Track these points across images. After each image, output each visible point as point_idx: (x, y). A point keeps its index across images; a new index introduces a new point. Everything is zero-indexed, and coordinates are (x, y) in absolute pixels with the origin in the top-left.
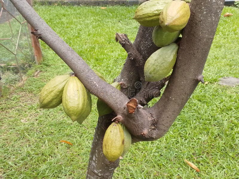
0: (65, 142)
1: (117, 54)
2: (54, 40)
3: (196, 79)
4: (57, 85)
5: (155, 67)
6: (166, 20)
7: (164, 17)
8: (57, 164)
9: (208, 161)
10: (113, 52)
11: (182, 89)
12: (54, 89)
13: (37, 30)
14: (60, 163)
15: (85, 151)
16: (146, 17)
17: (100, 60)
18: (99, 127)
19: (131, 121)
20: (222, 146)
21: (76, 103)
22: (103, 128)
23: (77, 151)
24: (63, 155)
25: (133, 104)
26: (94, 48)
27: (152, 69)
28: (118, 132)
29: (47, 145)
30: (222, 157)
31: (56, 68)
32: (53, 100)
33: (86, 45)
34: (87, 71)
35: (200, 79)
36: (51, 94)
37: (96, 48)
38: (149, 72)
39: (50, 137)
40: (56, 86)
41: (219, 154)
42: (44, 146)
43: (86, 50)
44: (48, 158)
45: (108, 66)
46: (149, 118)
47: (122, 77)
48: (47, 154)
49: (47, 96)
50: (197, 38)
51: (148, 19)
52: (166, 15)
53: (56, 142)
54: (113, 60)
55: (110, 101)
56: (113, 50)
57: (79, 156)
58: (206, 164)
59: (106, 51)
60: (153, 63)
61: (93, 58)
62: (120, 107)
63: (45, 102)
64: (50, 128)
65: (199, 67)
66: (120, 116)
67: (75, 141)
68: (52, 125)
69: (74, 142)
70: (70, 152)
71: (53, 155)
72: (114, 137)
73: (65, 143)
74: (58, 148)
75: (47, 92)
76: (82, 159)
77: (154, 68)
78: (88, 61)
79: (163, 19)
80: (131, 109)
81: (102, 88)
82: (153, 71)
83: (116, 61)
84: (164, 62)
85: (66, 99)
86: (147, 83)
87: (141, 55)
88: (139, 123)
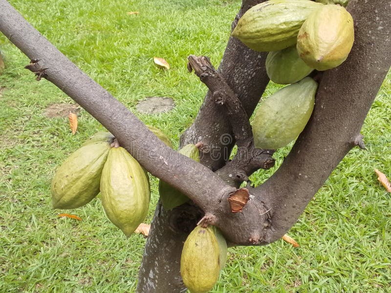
0: (67, 215)
1: (136, 48)
2: (74, 79)
3: (350, 142)
4: (87, 166)
5: (277, 125)
6: (318, 50)
7: (310, 44)
8: (58, 256)
9: (309, 227)
10: (128, 44)
11: (324, 161)
12: (81, 174)
13: (37, 61)
14: (63, 255)
15: (105, 229)
16: (263, 36)
17: (108, 61)
18: (161, 225)
19: (232, 222)
20: (329, 200)
21: (133, 203)
22: (172, 230)
23: (92, 230)
24: (66, 240)
25: (241, 197)
26: (93, 38)
27: (272, 129)
28: (210, 243)
29: (36, 224)
30: (330, 219)
31: (30, 80)
32: (80, 194)
33: (78, 33)
34: (143, 135)
35: (358, 143)
36: (77, 184)
37: (98, 38)
38: (266, 134)
39: (39, 209)
40: (85, 168)
41: (325, 214)
42: (29, 226)
43: (81, 44)
44: (40, 248)
45: (124, 71)
46: (259, 210)
47: (199, 133)
48: (39, 241)
49: (69, 188)
50: (361, 74)
51: (266, 40)
52: (317, 40)
53: (51, 218)
54: (131, 59)
55: (191, 190)
56: (128, 40)
57: (96, 238)
58: (307, 231)
59: (115, 44)
60: (272, 118)
61: (95, 57)
62: (211, 200)
63: (66, 199)
64: (37, 193)
65: (358, 122)
66: (212, 216)
67: (85, 214)
68: (39, 186)
69: (83, 215)
70: (79, 233)
71: (49, 241)
72: (204, 254)
73: (67, 219)
74: (55, 227)
75: (68, 180)
76: (101, 244)
77: (275, 127)
78: (86, 64)
79: (310, 47)
80: (237, 206)
81: (176, 167)
82: (274, 133)
83: (135, 62)
84: (294, 117)
85: (111, 196)
86: (249, 144)
87: (235, 92)
88: (245, 223)
